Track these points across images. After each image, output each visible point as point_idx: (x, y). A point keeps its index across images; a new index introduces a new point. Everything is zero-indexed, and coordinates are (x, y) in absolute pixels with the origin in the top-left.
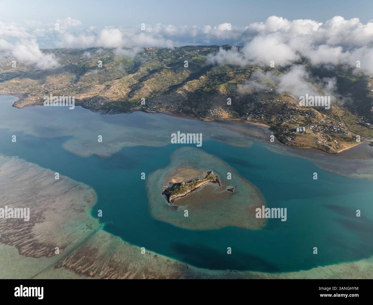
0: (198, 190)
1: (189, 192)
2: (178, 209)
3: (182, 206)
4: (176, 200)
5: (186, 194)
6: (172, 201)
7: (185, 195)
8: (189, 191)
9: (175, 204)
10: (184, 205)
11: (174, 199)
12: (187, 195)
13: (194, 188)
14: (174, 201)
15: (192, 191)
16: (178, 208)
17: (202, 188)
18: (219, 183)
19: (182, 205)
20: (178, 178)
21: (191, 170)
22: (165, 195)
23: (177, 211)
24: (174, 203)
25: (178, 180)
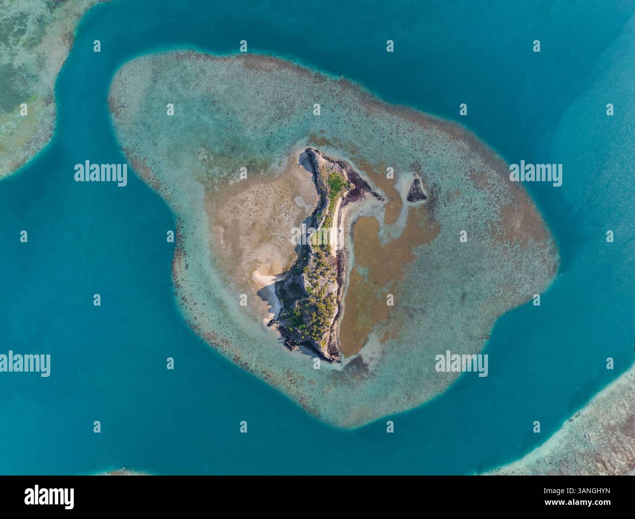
0: (349, 263)
1: (337, 288)
2: (367, 365)
3: (366, 346)
4: (334, 340)
5: (338, 302)
6: (333, 351)
7: (339, 307)
8: (334, 288)
9: (347, 356)
10: (367, 339)
11: (329, 343)
12: (343, 304)
13: (336, 267)
14: (334, 348)
15: (340, 282)
16: (366, 360)
17: (350, 247)
18: (370, 189)
19: (364, 345)
20: (260, 258)
21: (254, 188)
22: (297, 348)
23: (370, 368)
24: (340, 354)
25: (268, 265)
